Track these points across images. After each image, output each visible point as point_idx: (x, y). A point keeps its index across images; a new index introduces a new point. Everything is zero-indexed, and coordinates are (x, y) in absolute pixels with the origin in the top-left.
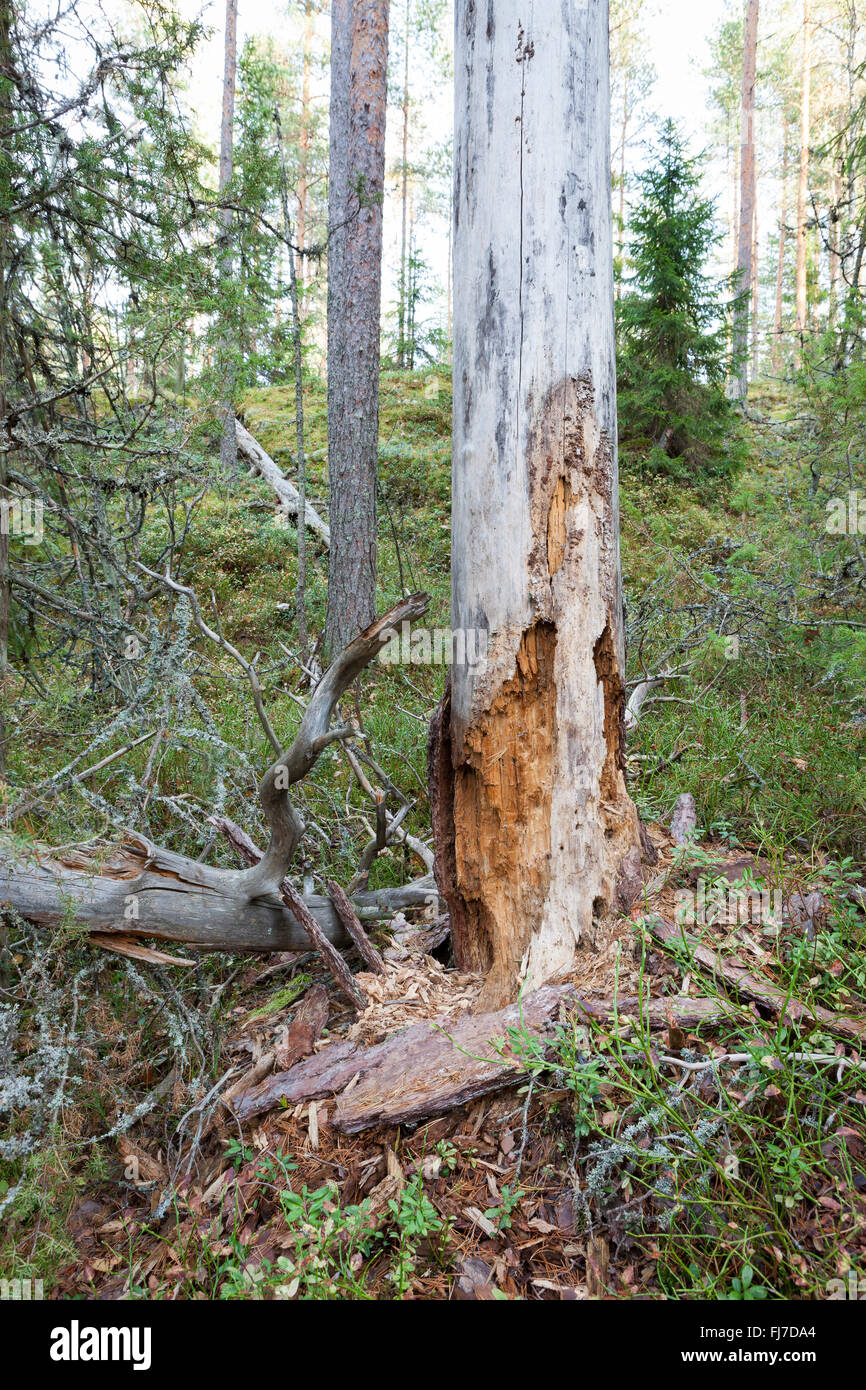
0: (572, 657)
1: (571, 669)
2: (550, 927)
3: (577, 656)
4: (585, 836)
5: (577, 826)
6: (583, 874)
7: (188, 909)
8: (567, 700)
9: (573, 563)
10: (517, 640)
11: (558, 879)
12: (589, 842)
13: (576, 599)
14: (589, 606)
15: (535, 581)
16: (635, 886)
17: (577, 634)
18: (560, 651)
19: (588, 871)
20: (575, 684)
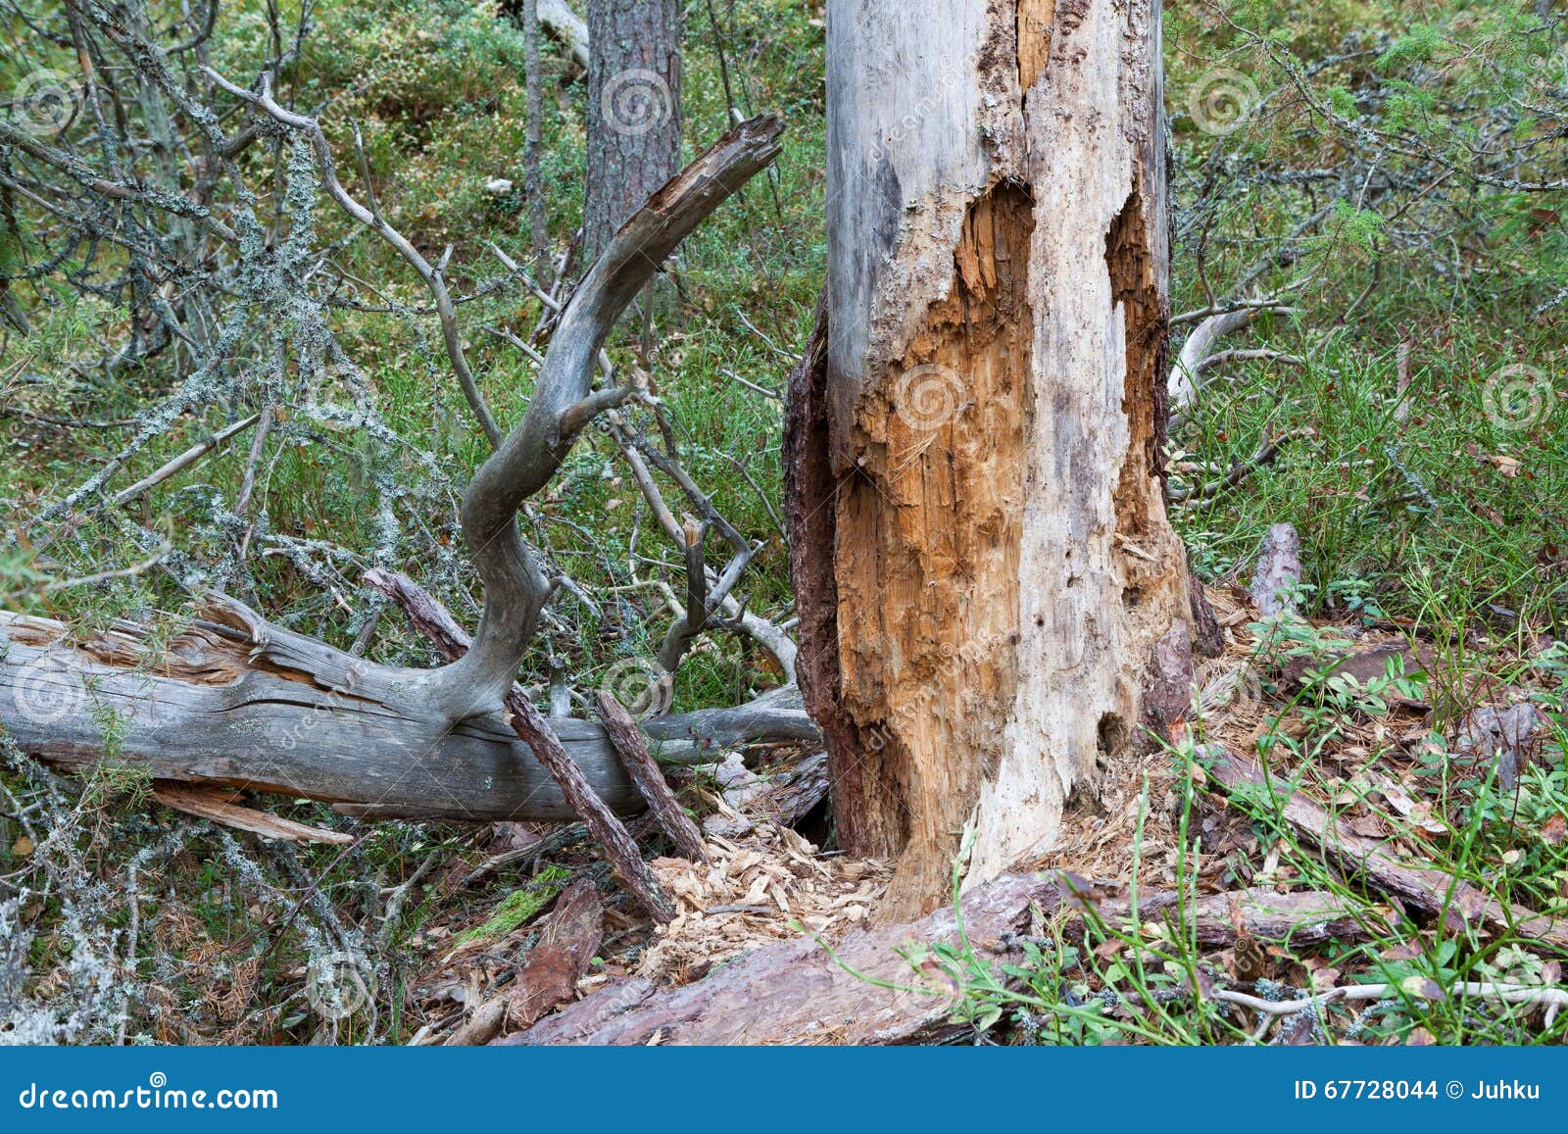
0: (1065, 254)
1: (1062, 277)
2: (1018, 771)
3: (1073, 252)
4: (1085, 600)
5: (1071, 581)
6: (1081, 671)
7: (333, 739)
8: (1053, 338)
9: (1068, 64)
10: (957, 220)
11: (1032, 680)
12: (1092, 611)
13: (1074, 137)
14: (1098, 151)
15: (992, 102)
16: (1178, 692)
17: (1074, 209)
18: (1040, 242)
19: (1089, 666)
20: (1069, 306)
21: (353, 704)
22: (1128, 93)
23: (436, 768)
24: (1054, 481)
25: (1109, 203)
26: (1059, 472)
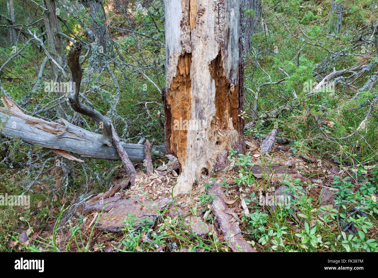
0: (198, 69)
1: (197, 74)
2: (184, 176)
3: (200, 68)
4: (201, 144)
5: (198, 139)
6: (199, 158)
8: (195, 87)
9: (200, 25)
10: (177, 60)
11: (189, 158)
12: (202, 146)
13: (201, 42)
14: (207, 45)
15: (183, 34)
16: (222, 166)
17: (200, 58)
18: (193, 65)
19: (201, 157)
20: (199, 80)
21: (84, 140)
22: (218, 31)
23: (101, 152)
24: (195, 118)
25: (210, 57)
26: (196, 116)
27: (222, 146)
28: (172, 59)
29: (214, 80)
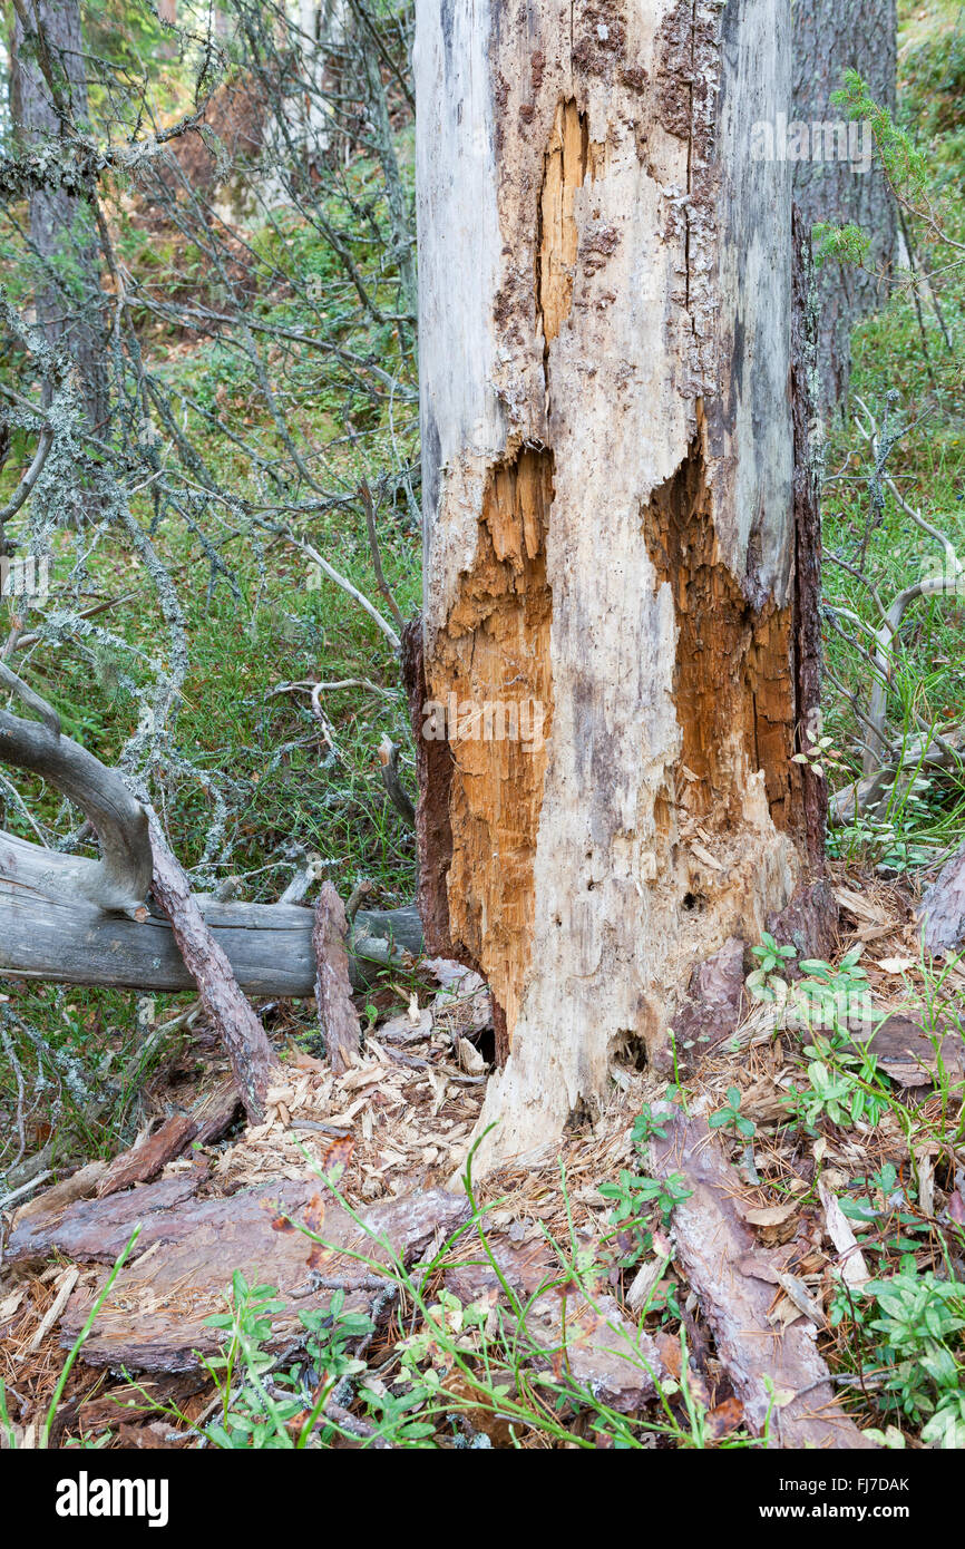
0: (587, 528)
1: (583, 555)
3: (597, 526)
4: (604, 907)
5: (591, 886)
6: (596, 981)
8: (573, 621)
9: (592, 311)
10: (479, 484)
11: (546, 981)
12: (612, 920)
13: (600, 395)
14: (631, 412)
15: (507, 357)
16: (717, 1021)
17: (598, 478)
18: (560, 514)
19: (607, 977)
20: (592, 588)
21: (8, 888)
22: (683, 340)
23: (91, 948)
24: (574, 776)
25: (648, 471)
26: (579, 767)
27: (714, 918)
28: (454, 484)
29: (666, 587)
